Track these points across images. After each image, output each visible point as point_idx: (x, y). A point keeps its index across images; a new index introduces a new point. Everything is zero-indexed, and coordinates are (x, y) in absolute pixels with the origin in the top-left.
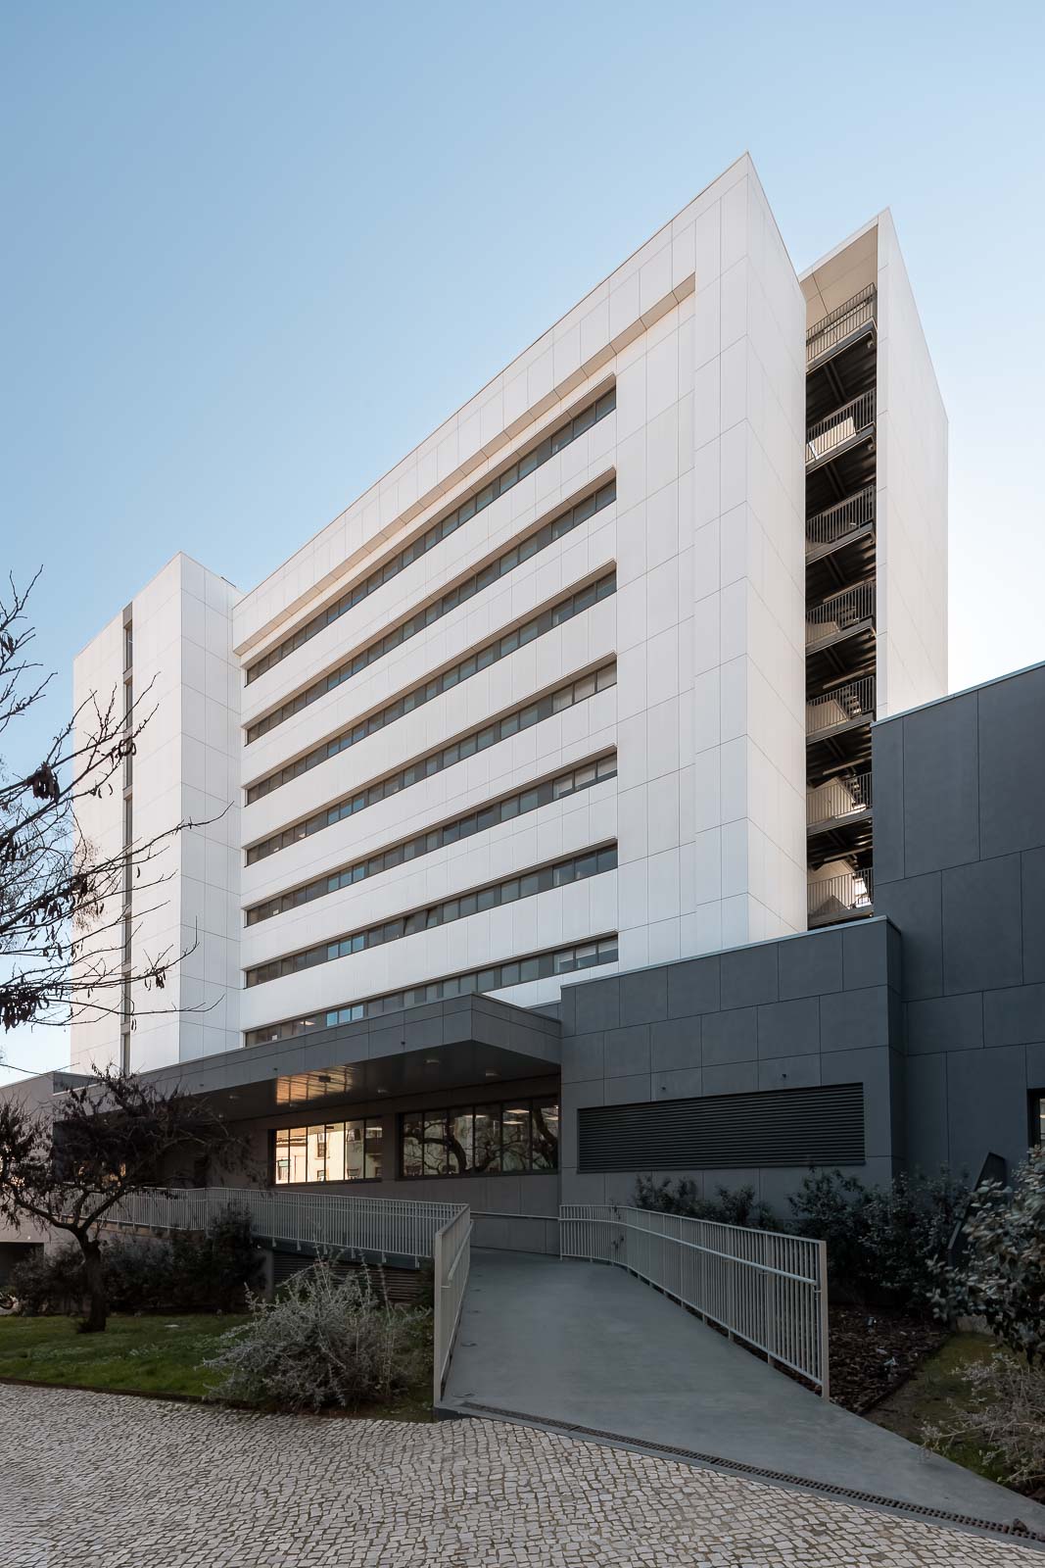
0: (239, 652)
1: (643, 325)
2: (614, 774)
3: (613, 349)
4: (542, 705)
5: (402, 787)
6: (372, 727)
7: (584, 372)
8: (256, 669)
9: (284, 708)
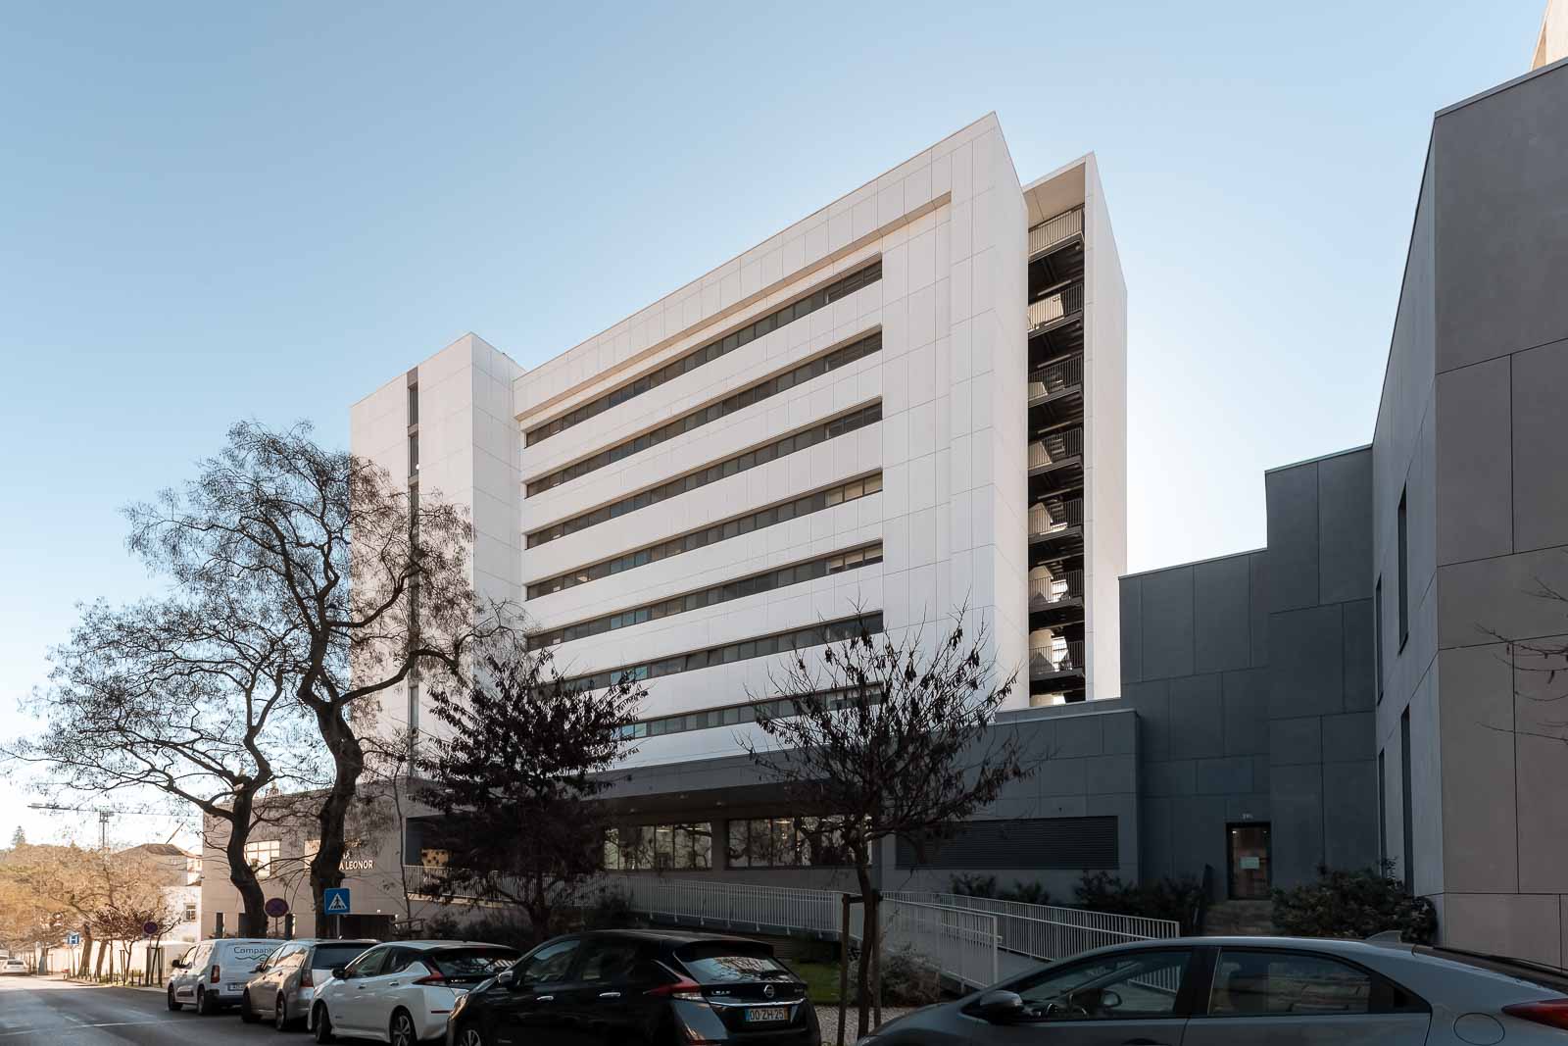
0: (519, 418)
1: (906, 220)
2: (879, 559)
3: (880, 234)
4: (816, 500)
5: (684, 550)
6: (654, 498)
7: (856, 246)
8: (537, 434)
9: (565, 471)
